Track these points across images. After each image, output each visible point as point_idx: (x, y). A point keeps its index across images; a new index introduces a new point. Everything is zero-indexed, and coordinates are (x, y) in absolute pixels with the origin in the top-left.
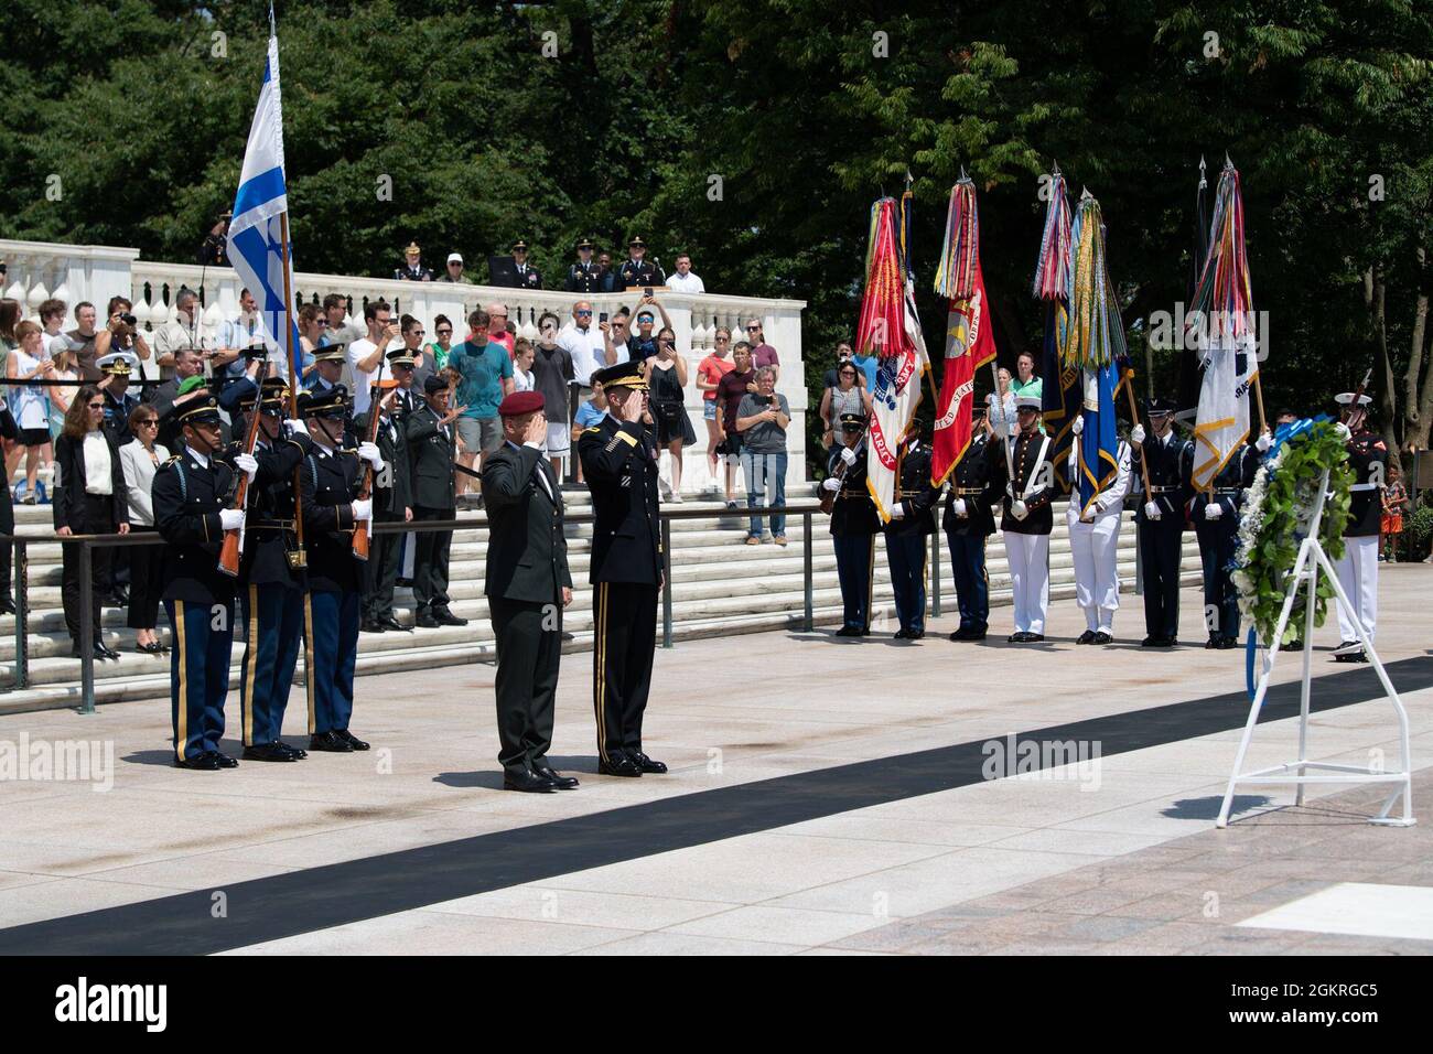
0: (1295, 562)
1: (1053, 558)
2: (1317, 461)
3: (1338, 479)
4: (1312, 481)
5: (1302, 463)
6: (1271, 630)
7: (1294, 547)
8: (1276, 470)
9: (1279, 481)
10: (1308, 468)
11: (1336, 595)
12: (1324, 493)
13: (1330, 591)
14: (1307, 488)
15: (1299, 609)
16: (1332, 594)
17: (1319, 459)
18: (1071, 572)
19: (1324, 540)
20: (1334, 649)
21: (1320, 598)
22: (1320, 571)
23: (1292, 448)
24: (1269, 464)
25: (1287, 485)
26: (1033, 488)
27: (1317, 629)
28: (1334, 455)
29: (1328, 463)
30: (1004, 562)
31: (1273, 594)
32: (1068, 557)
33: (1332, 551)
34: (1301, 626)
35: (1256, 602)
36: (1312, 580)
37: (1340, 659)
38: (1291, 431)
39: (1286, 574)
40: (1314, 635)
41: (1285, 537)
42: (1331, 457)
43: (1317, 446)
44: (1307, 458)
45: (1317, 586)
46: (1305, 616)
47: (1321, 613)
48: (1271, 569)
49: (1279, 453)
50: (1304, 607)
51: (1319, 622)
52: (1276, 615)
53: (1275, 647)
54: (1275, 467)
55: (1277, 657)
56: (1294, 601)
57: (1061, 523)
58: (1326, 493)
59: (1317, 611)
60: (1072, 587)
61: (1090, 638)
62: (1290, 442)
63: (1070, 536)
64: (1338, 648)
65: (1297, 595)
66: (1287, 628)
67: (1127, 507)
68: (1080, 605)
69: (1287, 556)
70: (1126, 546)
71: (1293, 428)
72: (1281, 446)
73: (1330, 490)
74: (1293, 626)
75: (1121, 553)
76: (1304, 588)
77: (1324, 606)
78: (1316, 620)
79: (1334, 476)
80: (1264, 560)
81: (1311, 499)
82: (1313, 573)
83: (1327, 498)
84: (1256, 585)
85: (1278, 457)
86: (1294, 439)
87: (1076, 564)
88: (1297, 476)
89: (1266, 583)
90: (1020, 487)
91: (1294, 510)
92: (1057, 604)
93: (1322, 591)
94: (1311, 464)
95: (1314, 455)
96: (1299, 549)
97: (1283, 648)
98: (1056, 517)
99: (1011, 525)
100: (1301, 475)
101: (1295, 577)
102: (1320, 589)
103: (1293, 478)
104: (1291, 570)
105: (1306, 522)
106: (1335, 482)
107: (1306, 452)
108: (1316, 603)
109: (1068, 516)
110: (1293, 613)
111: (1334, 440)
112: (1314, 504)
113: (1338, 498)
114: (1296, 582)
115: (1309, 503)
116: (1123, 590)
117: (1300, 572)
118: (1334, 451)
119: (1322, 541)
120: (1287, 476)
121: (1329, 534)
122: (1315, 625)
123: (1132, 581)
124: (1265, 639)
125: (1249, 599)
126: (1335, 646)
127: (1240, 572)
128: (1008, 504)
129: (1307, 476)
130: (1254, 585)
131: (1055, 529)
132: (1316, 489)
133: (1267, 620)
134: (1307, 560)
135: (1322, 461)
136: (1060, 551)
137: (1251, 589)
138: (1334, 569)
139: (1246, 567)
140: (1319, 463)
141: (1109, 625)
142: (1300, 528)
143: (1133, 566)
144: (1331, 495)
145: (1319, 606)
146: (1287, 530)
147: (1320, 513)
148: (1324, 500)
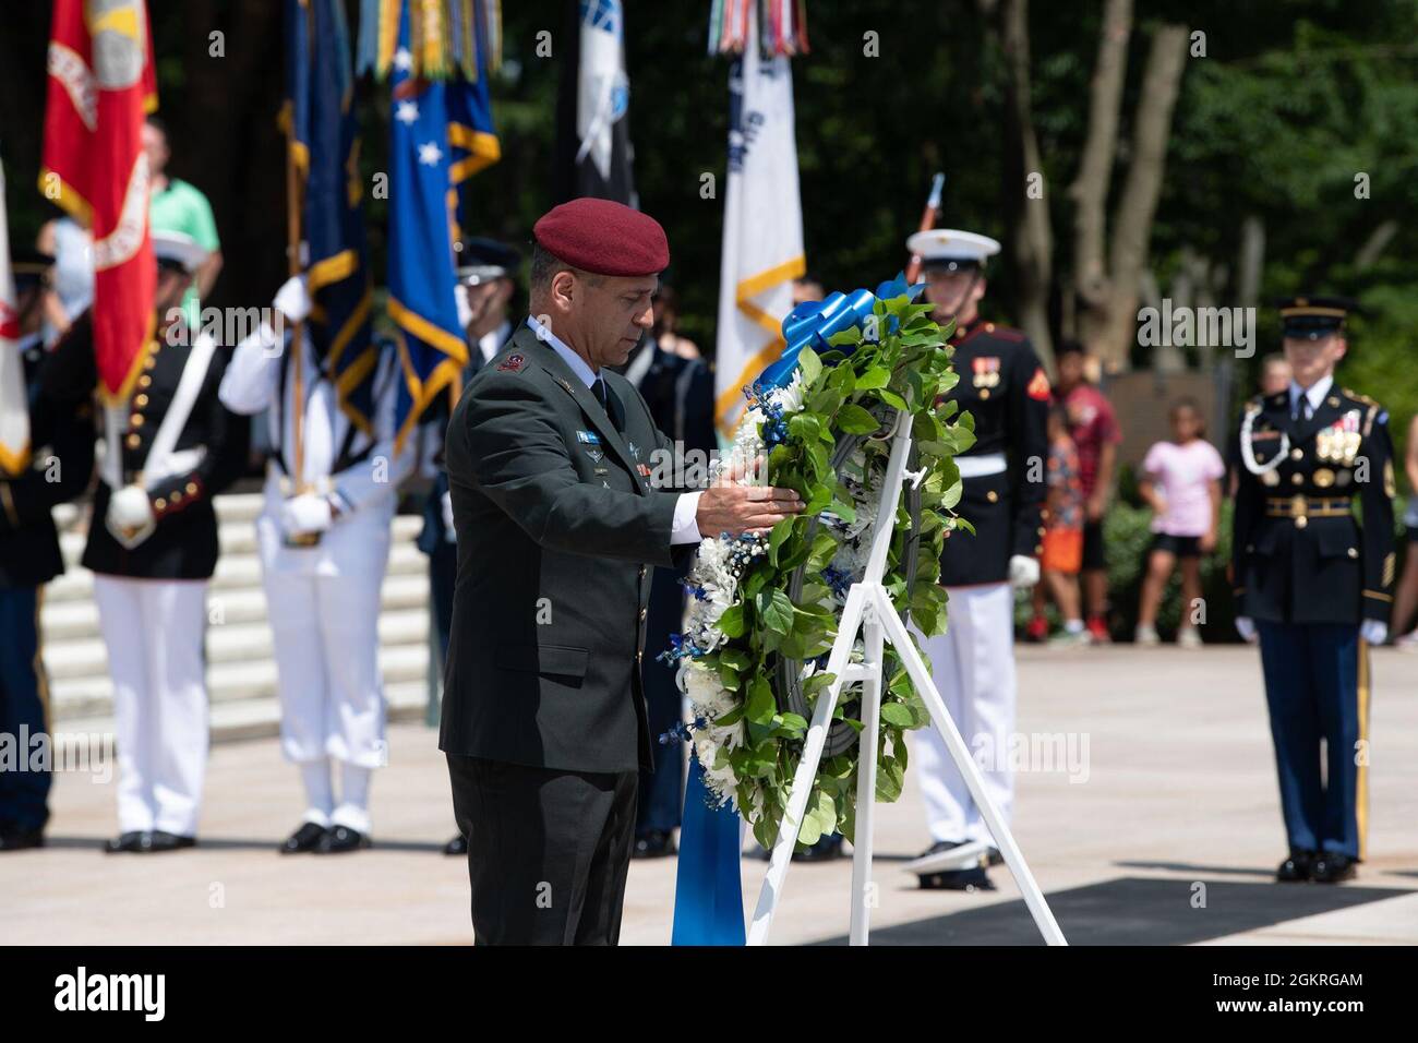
0: (831, 640)
1: (218, 641)
2: (883, 393)
3: (933, 437)
4: (872, 442)
5: (849, 400)
6: (774, 809)
7: (828, 603)
8: (789, 415)
9: (795, 444)
10: (861, 410)
11: (927, 720)
12: (899, 471)
13: (913, 711)
14: (860, 461)
15: (841, 757)
16: (919, 717)
17: (889, 389)
18: (266, 673)
19: (900, 586)
20: (909, 859)
21: (891, 730)
22: (891, 662)
23: (826, 362)
24: (774, 400)
25: (816, 453)
26: (169, 460)
27: (884, 805)
28: (925, 378)
29: (910, 396)
30: (95, 652)
31: (779, 719)
32: (260, 636)
33: (920, 613)
34: (845, 800)
35: (738, 739)
36: (871, 683)
37: (927, 882)
38: (822, 320)
39: (809, 669)
40: (879, 822)
41: (808, 580)
42: (918, 385)
43: (886, 356)
44: (862, 385)
45: (883, 701)
46: (854, 773)
47: (894, 763)
48: (772, 659)
49: (796, 376)
50: (853, 751)
51: (890, 785)
52: (786, 771)
53: (782, 852)
54: (786, 408)
55: (788, 879)
56: (830, 737)
57: (240, 551)
58: (908, 475)
59: (884, 763)
60: (269, 712)
61: (311, 840)
62: (820, 347)
63: (265, 583)
64: (923, 855)
65: (835, 722)
66: (812, 803)
67: (405, 509)
68: (288, 756)
69: (815, 624)
70: (401, 607)
71: (827, 313)
72: (801, 358)
73: (914, 465)
74: (826, 799)
75: (389, 625)
76: (852, 705)
77: (900, 750)
78: (880, 784)
79: (923, 429)
80: (757, 637)
81: (867, 486)
82: (875, 669)
83: (907, 483)
84: (739, 696)
85: (794, 385)
86: (831, 340)
87: (281, 651)
88: (837, 433)
89: (762, 689)
90: (134, 462)
91: (832, 511)
92: (230, 757)
93: (896, 713)
94: (871, 401)
95: (878, 379)
96: (839, 609)
97: (800, 855)
98: (228, 535)
99: (106, 556)
100: (848, 430)
101: (833, 677)
102: (890, 708)
103: (828, 437)
104: (823, 660)
105: (855, 543)
106: (924, 445)
107: (860, 371)
108: (882, 743)
109: (259, 534)
110: (826, 766)
111: (926, 341)
112: (877, 500)
113: (933, 485)
114: (834, 691)
115: (863, 493)
116: (393, 717)
117: (843, 667)
118: (925, 370)
119: (894, 589)
120: (814, 430)
121: (912, 572)
122: (880, 795)
123: (415, 695)
124: (758, 831)
125: (725, 731)
126: (916, 850)
127: (701, 666)
128: (102, 499)
129: (861, 430)
130: (734, 696)
131: (225, 568)
132: (880, 463)
133: (764, 782)
134: (860, 635)
135: (898, 393)
136: (235, 620)
137: (727, 707)
138: (923, 655)
139: (716, 653)
140: (889, 398)
141: (362, 802)
142: (842, 561)
143: (419, 657)
144: (918, 477)
145: (889, 750)
146: (813, 564)
147: (891, 520)
148: (899, 488)
